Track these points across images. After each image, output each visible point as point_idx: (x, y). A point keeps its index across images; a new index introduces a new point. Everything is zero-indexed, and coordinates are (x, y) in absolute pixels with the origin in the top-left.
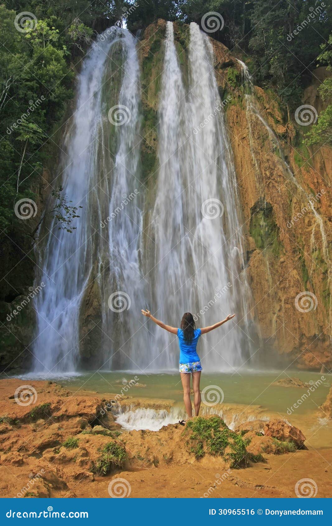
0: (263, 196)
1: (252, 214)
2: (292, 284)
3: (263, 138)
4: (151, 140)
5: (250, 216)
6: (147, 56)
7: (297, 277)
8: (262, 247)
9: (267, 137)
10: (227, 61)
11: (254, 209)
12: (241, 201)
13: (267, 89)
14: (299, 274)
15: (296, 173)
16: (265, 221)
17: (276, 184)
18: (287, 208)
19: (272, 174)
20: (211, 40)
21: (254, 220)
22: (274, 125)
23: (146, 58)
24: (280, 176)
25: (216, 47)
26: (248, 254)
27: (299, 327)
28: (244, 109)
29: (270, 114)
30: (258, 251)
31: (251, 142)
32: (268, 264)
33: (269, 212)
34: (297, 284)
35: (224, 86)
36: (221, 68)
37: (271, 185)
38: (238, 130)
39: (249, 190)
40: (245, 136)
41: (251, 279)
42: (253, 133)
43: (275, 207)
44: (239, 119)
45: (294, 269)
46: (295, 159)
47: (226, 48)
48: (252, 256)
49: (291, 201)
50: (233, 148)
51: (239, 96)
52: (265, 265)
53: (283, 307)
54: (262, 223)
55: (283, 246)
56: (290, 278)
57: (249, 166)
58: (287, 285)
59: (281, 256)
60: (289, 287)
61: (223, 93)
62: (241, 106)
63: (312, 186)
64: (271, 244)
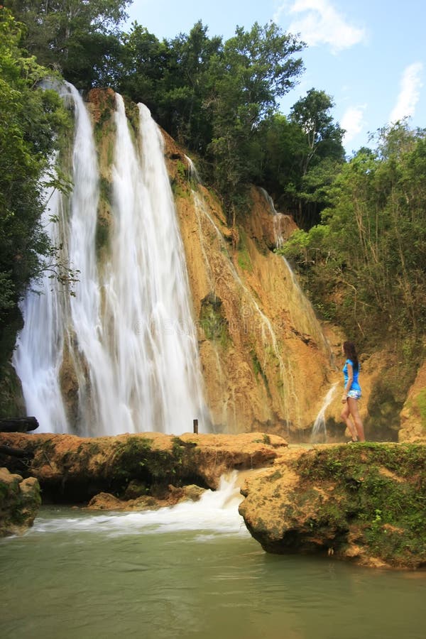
0: (213, 290)
1: (202, 306)
2: (242, 374)
3: (211, 236)
4: (104, 212)
5: (200, 308)
6: (98, 121)
7: (248, 368)
8: (211, 339)
9: (216, 236)
10: (176, 153)
11: (204, 303)
13: (209, 190)
14: (250, 367)
15: (240, 274)
16: (214, 314)
17: (226, 282)
18: (236, 305)
20: (159, 128)
21: (204, 312)
22: (221, 227)
23: (97, 124)
24: (229, 274)
25: (166, 137)
26: (200, 342)
27: (253, 414)
28: (193, 204)
29: (215, 214)
30: (208, 342)
31: (201, 237)
32: (217, 354)
33: (218, 306)
34: (248, 375)
35: (174, 176)
36: (171, 158)
37: (221, 281)
38: (188, 222)
39: (200, 283)
40: (195, 229)
41: (203, 368)
42: (203, 229)
43: (225, 302)
44: (188, 212)
45: (244, 361)
46: (238, 261)
47: (173, 140)
48: (203, 345)
50: (183, 240)
51: (187, 190)
52: (215, 356)
53: (234, 396)
54: (212, 315)
55: (231, 340)
56: (239, 370)
57: (201, 260)
58: (237, 376)
59: (230, 348)
60: (240, 377)
61: (173, 183)
62: (190, 201)
63: (255, 289)
64: (219, 337)
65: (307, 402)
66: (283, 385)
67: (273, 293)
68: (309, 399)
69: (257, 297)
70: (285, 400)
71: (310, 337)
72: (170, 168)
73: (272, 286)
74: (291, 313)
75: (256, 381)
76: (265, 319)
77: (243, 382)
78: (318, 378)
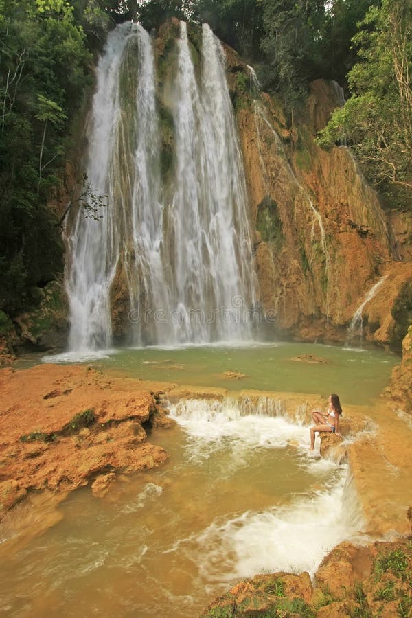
1: (259, 210)
2: (293, 271)
3: (269, 141)
4: (168, 138)
5: (257, 212)
6: (161, 54)
7: (298, 265)
8: (267, 240)
9: (273, 140)
10: (237, 65)
11: (261, 207)
12: (249, 198)
13: (272, 95)
14: (299, 263)
15: (297, 174)
16: (270, 217)
17: (281, 184)
18: (290, 205)
19: (277, 174)
20: (222, 44)
21: (260, 216)
22: (279, 130)
23: (162, 56)
24: (284, 176)
25: (228, 51)
26: (256, 245)
27: (299, 308)
28: (253, 112)
29: (275, 118)
30: (263, 243)
32: (272, 254)
33: (274, 209)
34: (297, 271)
35: (234, 89)
36: (232, 72)
37: (276, 184)
38: (247, 132)
39: (257, 188)
40: (253, 138)
41: (258, 268)
42: (261, 136)
43: (279, 204)
44: (248, 122)
45: (295, 258)
46: (297, 162)
47: (236, 53)
48: (259, 247)
49: (294, 199)
50: (242, 149)
51: (248, 101)
52: (269, 255)
53: (285, 291)
54: (268, 218)
55: (285, 239)
56: (291, 267)
57: (257, 167)
58: (289, 273)
59: (284, 247)
60: (291, 274)
61: (234, 96)
62: (250, 110)
63: (311, 186)
64: (275, 237)
65: (349, 297)
66: (327, 280)
67: (332, 188)
68: (351, 294)
69: (312, 194)
70: (327, 295)
71: (368, 229)
72: (230, 81)
73: (332, 180)
74: (350, 206)
75: (304, 277)
76: (318, 216)
77: (293, 278)
78: (365, 272)
